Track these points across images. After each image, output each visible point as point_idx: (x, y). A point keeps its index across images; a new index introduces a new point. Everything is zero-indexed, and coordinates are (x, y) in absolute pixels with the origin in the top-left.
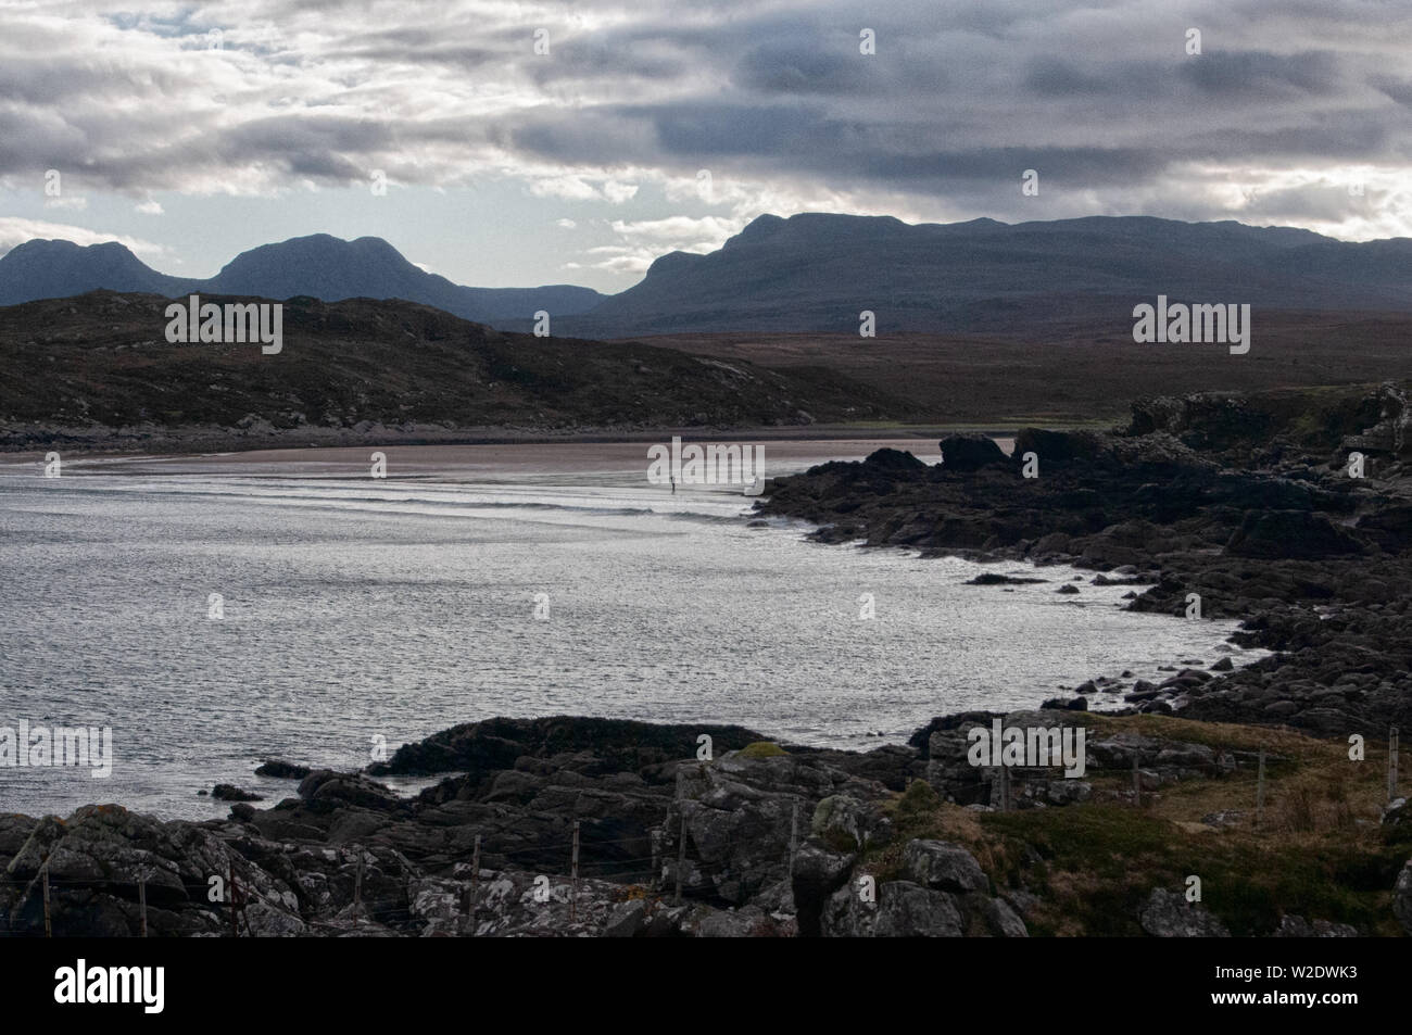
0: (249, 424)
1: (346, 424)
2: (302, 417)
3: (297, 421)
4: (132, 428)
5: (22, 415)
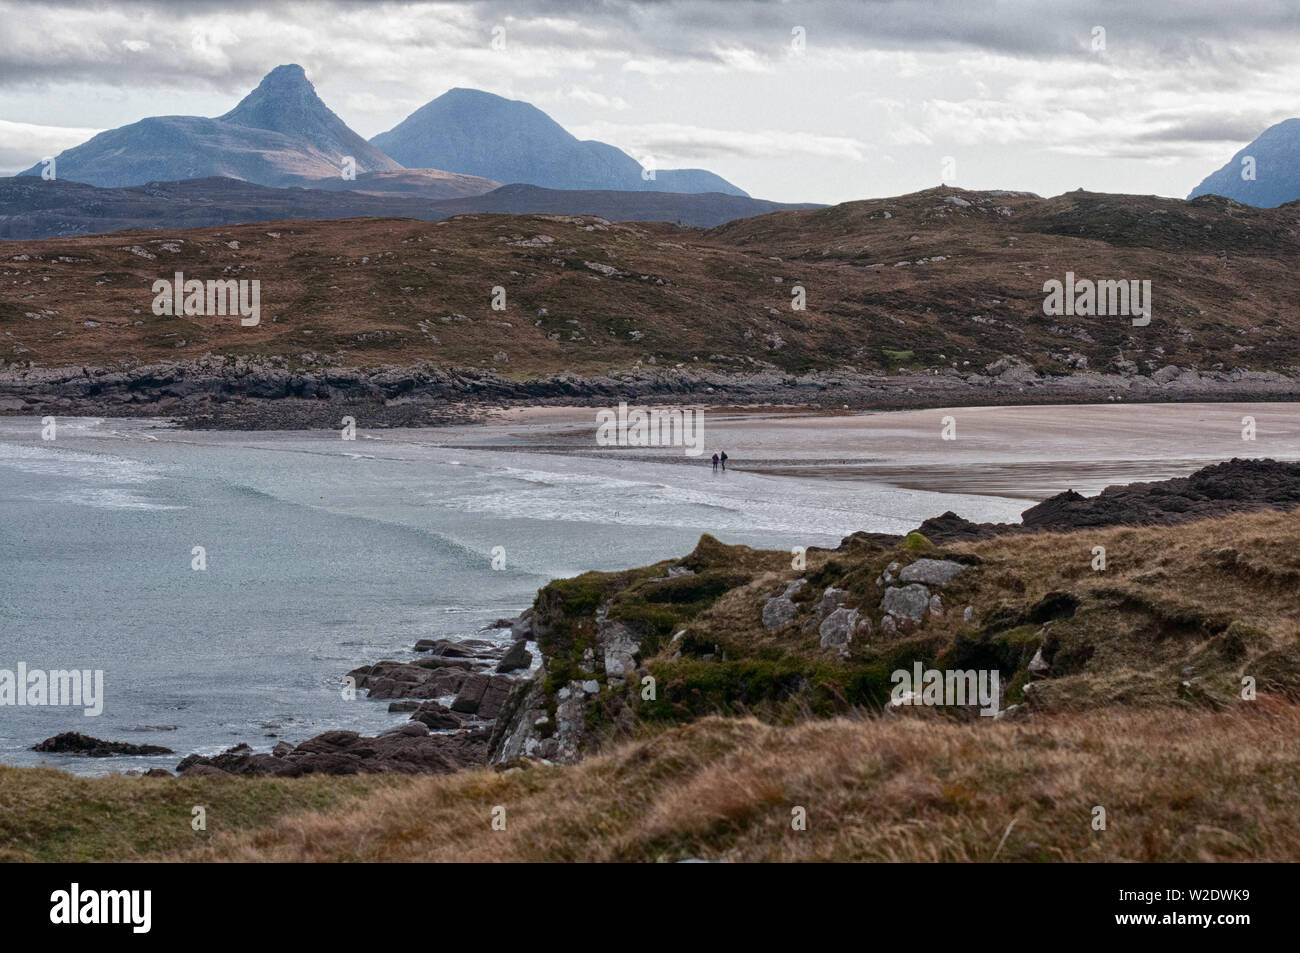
0: (1002, 370)
1: (1144, 371)
2: (1082, 360)
3: (1073, 365)
4: (823, 374)
5: (667, 356)
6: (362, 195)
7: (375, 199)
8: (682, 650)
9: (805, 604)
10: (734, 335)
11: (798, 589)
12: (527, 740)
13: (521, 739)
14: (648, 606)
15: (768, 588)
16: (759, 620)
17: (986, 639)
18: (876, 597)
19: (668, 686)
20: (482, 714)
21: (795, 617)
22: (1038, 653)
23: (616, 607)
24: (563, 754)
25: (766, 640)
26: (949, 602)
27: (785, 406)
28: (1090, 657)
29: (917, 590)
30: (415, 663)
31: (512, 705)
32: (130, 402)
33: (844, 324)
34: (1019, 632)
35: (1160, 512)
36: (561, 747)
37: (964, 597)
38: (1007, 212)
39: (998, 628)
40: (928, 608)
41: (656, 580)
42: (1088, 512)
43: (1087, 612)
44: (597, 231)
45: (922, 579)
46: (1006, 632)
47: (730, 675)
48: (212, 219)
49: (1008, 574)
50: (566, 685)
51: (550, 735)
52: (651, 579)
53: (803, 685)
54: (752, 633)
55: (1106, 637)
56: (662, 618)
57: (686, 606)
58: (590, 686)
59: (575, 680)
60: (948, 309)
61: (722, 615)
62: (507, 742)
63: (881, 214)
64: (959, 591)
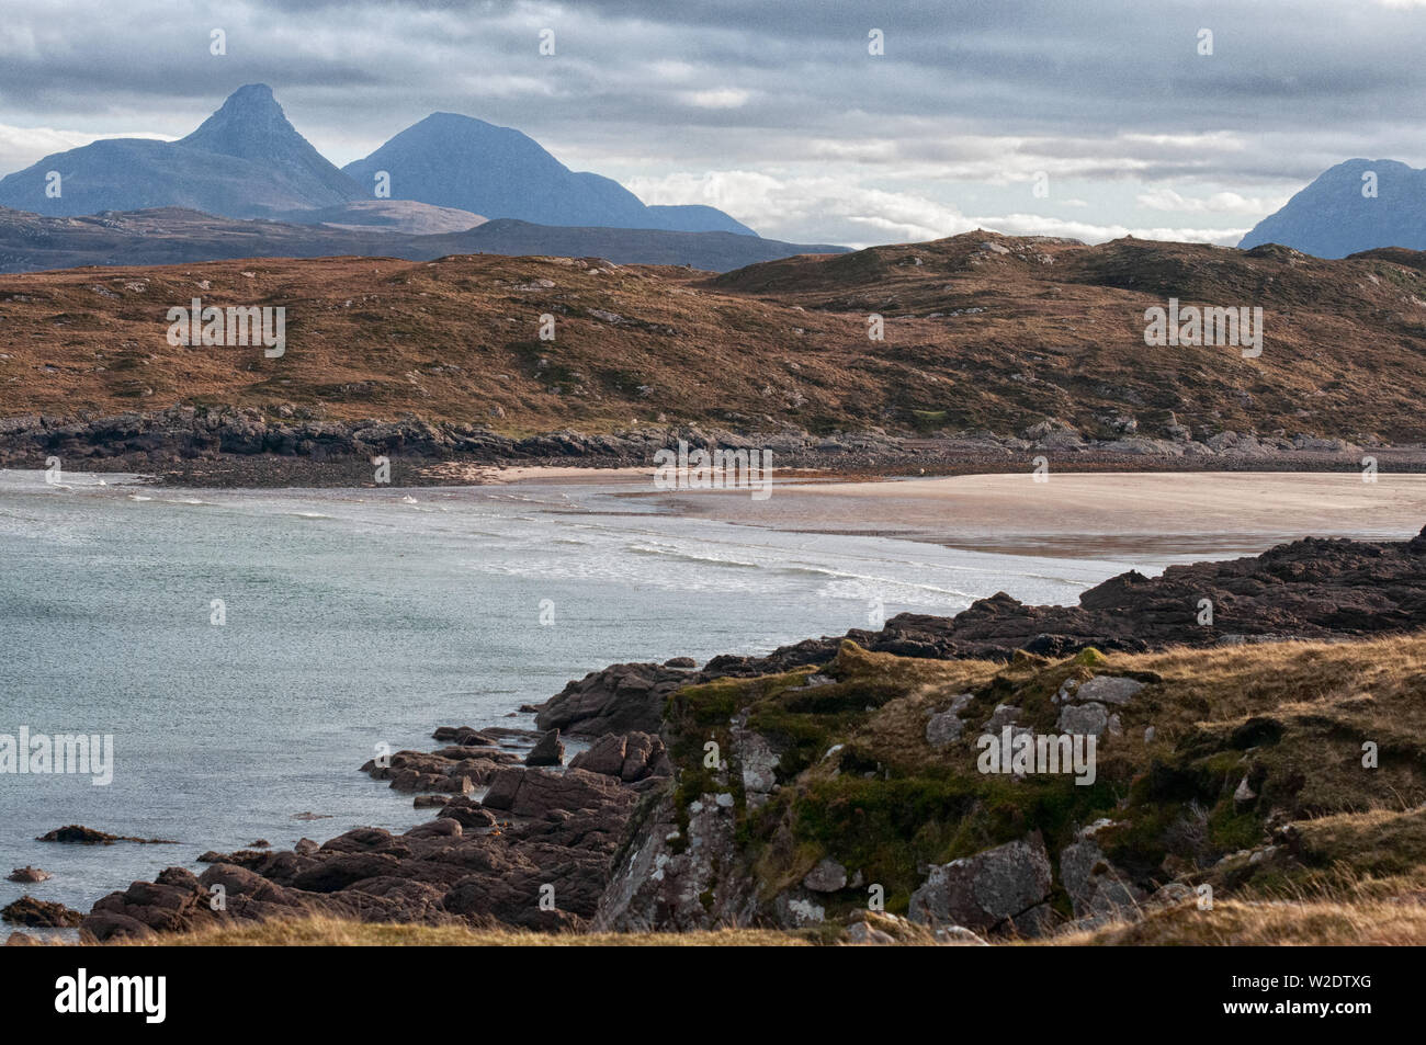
0: (1044, 433)
1: (1199, 437)
2: (1132, 424)
3: (1122, 430)
4: (848, 435)
5: (678, 413)
6: (332, 229)
7: (350, 233)
8: (841, 767)
9: (973, 720)
10: (750, 391)
11: (965, 705)
12: (658, 856)
13: (652, 854)
14: (788, 716)
15: (931, 703)
16: (924, 736)
17: (1185, 765)
18: (1052, 715)
19: (830, 806)
20: (515, 810)
21: (961, 734)
22: (1244, 782)
23: (754, 716)
24: (696, 870)
25: (932, 759)
26: (1128, 722)
27: (807, 470)
28: (1301, 787)
29: (1096, 708)
30: (437, 753)
31: (638, 818)
32: (91, 456)
33: (869, 382)
34: (1219, 758)
35: (1231, 595)
36: (694, 864)
37: (1144, 716)
38: (1049, 259)
39: (1197, 754)
40: (1106, 727)
41: (797, 689)
42: (1153, 595)
43: (1294, 740)
44: (601, 275)
45: (1100, 698)
46: (1207, 758)
47: (894, 794)
48: (168, 253)
49: (1190, 693)
50: (698, 799)
51: (682, 851)
52: (789, 688)
53: (977, 807)
54: (916, 751)
55: (1317, 766)
56: (803, 729)
57: (829, 716)
58: (725, 800)
59: (708, 793)
60: (985, 365)
61: (883, 731)
62: (634, 857)
63: (911, 260)
64: (1139, 711)
